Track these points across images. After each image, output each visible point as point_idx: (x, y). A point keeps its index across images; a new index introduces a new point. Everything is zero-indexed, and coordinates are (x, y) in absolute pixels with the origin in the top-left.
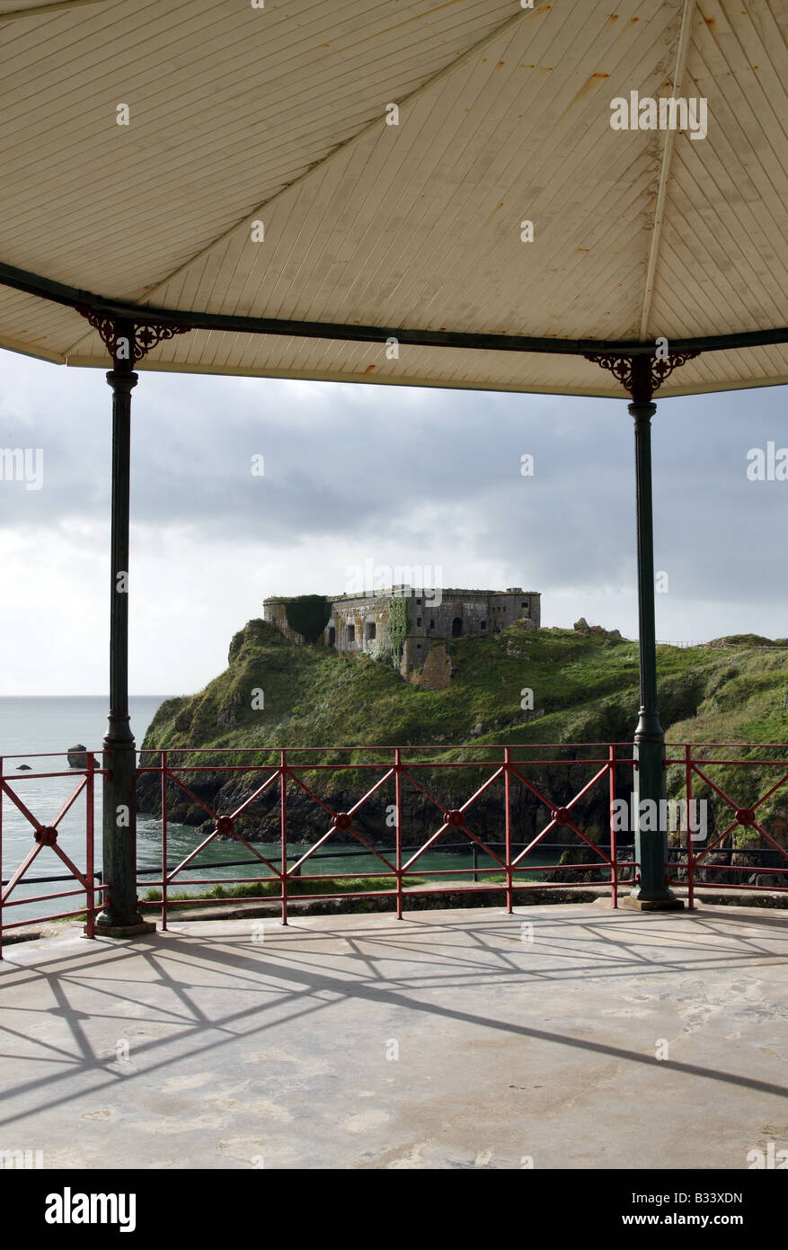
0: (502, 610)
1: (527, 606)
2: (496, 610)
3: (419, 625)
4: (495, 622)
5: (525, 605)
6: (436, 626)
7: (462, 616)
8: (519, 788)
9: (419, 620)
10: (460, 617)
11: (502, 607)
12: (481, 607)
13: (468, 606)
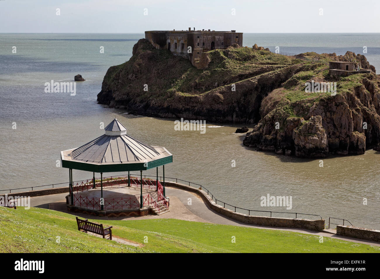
0: (229, 39)
1: (238, 38)
2: (227, 39)
3: (198, 45)
4: (227, 43)
5: (237, 37)
6: (205, 44)
7: (215, 41)
8: (228, 106)
9: (198, 44)
10: (214, 41)
11: (229, 38)
12: (222, 38)
13: (217, 37)
